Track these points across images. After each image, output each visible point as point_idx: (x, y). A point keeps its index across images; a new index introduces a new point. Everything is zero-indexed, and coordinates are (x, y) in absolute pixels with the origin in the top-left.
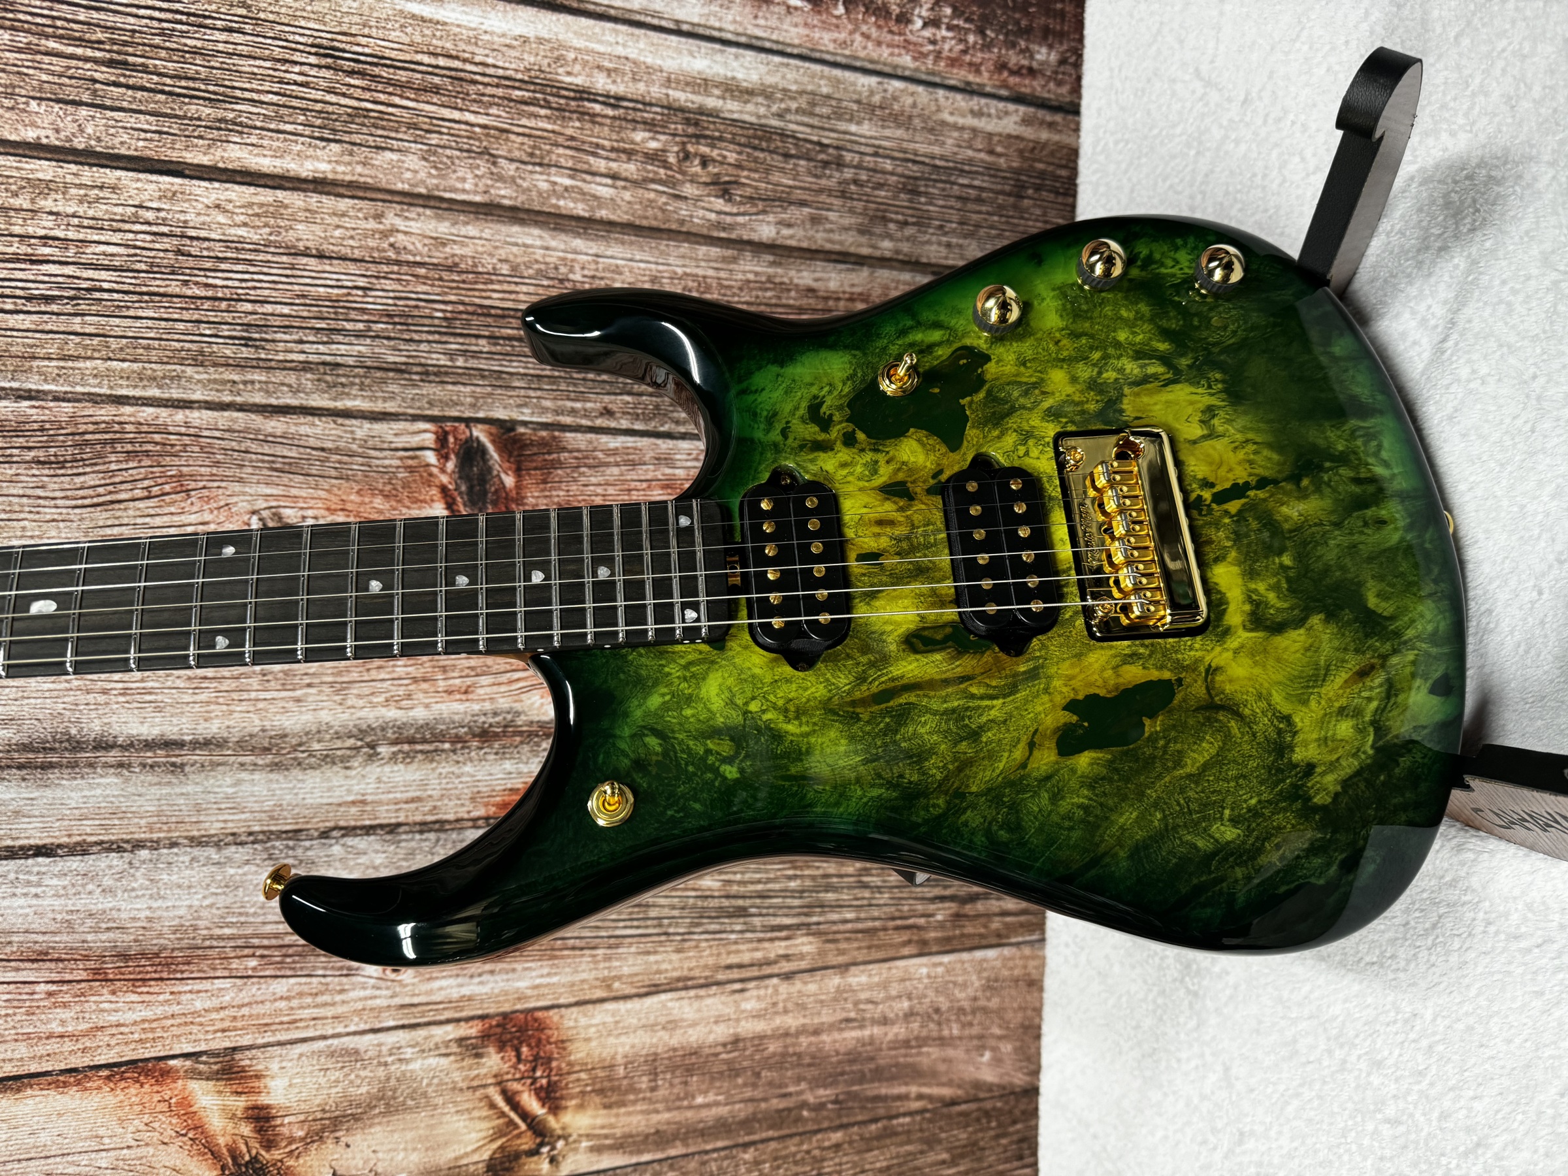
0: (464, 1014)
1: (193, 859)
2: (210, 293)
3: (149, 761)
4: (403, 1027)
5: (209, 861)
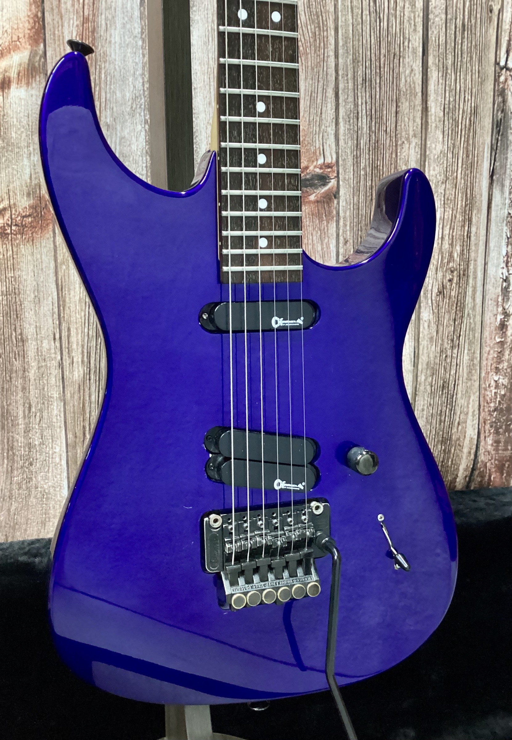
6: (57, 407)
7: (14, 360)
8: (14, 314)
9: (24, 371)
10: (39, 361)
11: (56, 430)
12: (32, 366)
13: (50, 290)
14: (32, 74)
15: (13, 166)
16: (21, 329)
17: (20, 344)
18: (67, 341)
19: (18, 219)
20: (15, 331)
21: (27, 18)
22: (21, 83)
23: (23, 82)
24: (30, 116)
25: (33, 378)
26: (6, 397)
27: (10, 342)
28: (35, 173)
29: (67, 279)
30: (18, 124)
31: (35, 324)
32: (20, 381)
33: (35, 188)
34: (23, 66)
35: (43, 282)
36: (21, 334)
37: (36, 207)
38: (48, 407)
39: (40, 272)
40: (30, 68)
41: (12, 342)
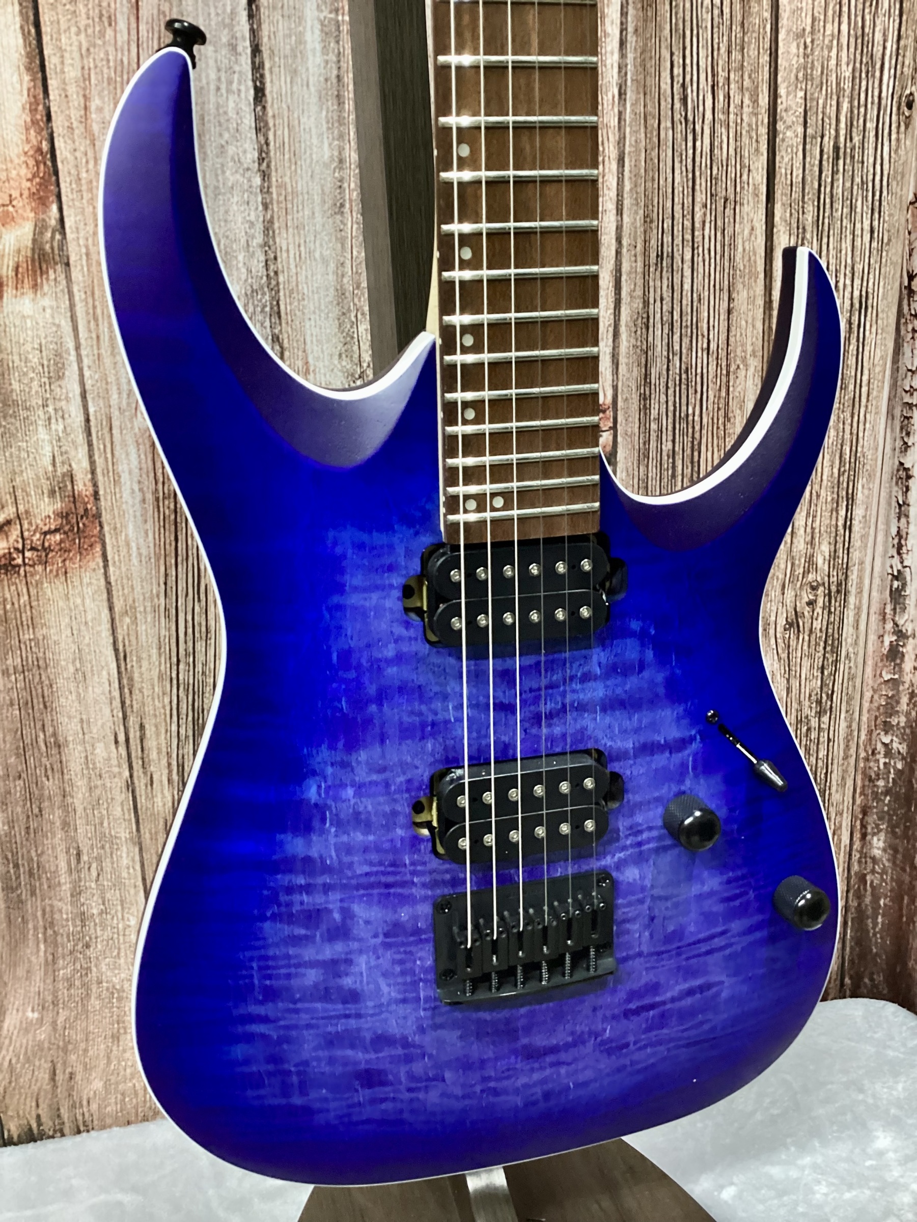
0: (100, 478)
1: (252, 224)
2: (697, 225)
3: (346, 185)
4: (88, 420)
5: (250, 237)
6: (128, 853)
7: (44, 779)
8: (38, 703)
9: (64, 797)
10: (90, 778)
11: (129, 891)
12: (77, 787)
13: (103, 659)
14: (41, 268)
15: (20, 444)
16: (53, 726)
17: (54, 751)
18: (139, 747)
19: (35, 538)
20: (44, 731)
21: (23, 158)
22: (23, 287)
23: (26, 285)
24: (43, 348)
25: (82, 807)
26: (35, 842)
27: (36, 750)
28: (62, 454)
29: (133, 638)
30: (23, 364)
31: (78, 717)
32: (58, 812)
33: (63, 481)
34: (23, 253)
35: (89, 645)
36: (55, 734)
37: (67, 514)
38: (111, 854)
39: (83, 628)
40: (36, 257)
41: (39, 750)
